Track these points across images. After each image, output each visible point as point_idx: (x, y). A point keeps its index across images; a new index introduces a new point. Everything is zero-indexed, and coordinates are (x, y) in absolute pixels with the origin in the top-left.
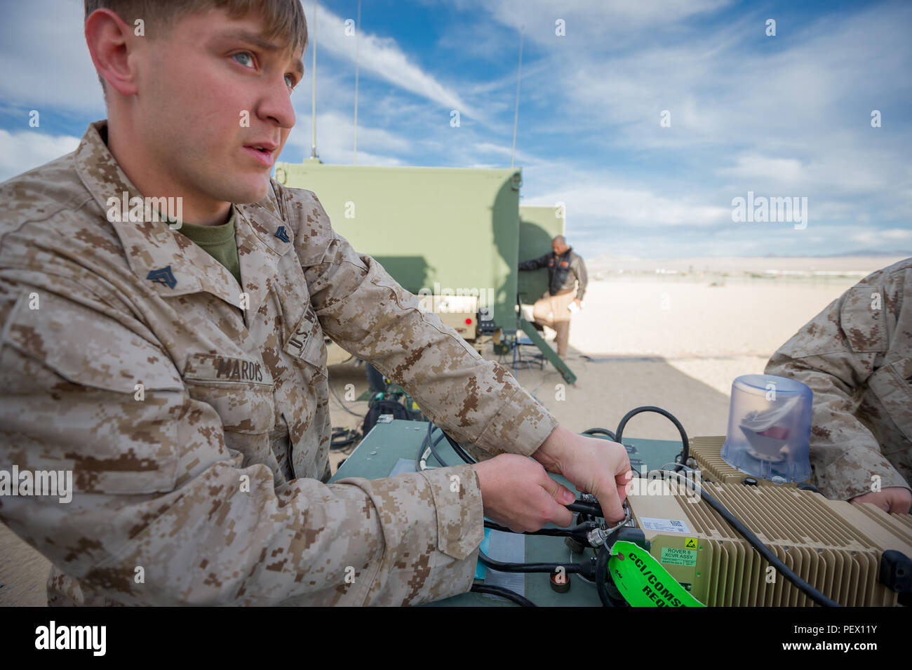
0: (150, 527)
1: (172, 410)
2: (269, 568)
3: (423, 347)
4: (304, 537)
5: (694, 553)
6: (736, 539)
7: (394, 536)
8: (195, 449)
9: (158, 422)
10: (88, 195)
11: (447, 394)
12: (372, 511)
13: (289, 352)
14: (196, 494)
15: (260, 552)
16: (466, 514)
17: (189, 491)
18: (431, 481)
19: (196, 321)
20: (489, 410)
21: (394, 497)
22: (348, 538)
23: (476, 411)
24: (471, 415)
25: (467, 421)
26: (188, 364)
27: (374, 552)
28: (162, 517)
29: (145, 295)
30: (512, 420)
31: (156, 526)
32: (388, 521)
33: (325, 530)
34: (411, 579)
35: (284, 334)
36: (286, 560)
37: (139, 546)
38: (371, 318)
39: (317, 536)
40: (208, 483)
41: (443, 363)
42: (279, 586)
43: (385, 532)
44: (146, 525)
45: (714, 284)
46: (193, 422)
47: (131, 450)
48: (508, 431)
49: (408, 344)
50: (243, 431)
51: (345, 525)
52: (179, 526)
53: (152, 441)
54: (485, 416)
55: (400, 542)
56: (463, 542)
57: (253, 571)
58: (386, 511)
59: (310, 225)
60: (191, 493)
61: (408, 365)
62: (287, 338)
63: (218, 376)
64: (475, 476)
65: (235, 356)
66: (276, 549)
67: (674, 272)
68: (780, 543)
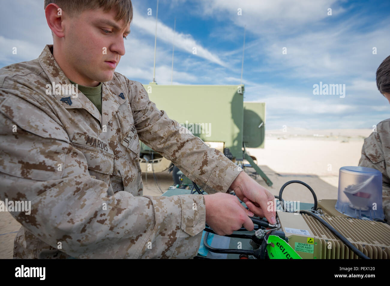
0: (46, 192)
1: (63, 149)
2: (98, 221)
3: (185, 141)
4: (116, 210)
5: (312, 246)
6: (335, 240)
7: (160, 218)
8: (72, 167)
9: (57, 153)
10: (42, 70)
11: (195, 160)
12: (151, 206)
13: (123, 144)
14: (69, 182)
15: (94, 212)
16: (197, 215)
17: (66, 180)
18: (181, 198)
19: (79, 121)
20: (213, 165)
21: (162, 202)
22: (137, 215)
23: (207, 166)
24: (205, 168)
25: (203, 171)
26: (74, 136)
27: (150, 225)
28: (52, 188)
29: (59, 106)
30: (223, 168)
31: (49, 192)
32: (158, 211)
33: (127, 209)
34: (167, 242)
35: (121, 136)
36: (106, 220)
37: (41, 199)
38: (164, 132)
39: (122, 211)
40: (75, 179)
41: (193, 147)
42: (102, 231)
43: (156, 216)
44: (45, 191)
45: (343, 142)
46: (73, 156)
47: (44, 161)
48: (221, 173)
49: (179, 140)
50: (96, 171)
51: (136, 209)
52: (59, 193)
53: (54, 160)
54: (211, 168)
55: (162, 221)
56: (195, 228)
57: (90, 221)
58: (158, 207)
59: (140, 94)
60: (67, 181)
61: (178, 150)
62: (123, 138)
63: (87, 144)
64: (203, 198)
65: (95, 137)
66: (103, 213)
67: (323, 136)
68: (360, 243)
